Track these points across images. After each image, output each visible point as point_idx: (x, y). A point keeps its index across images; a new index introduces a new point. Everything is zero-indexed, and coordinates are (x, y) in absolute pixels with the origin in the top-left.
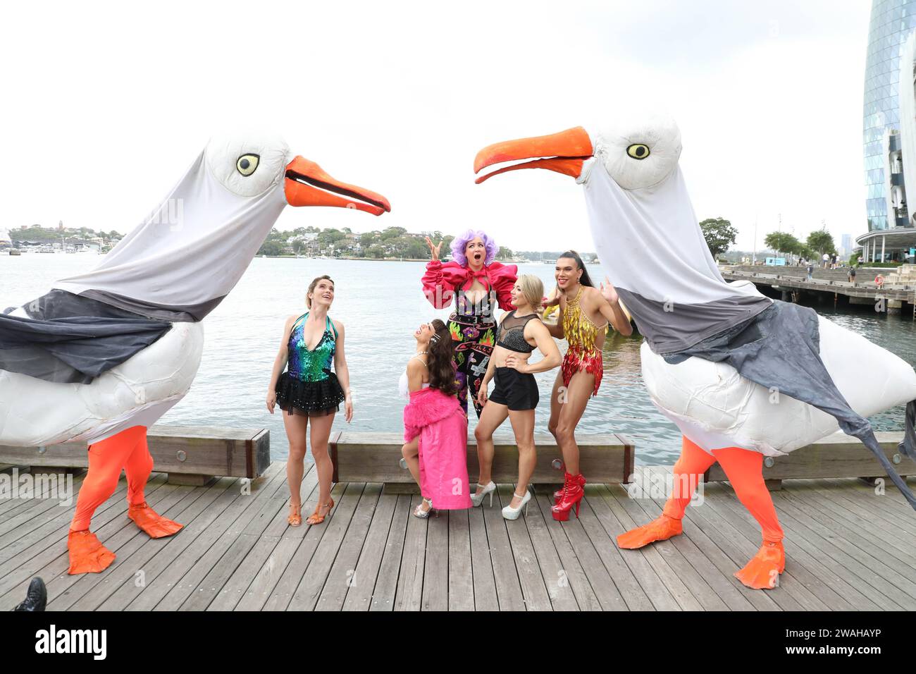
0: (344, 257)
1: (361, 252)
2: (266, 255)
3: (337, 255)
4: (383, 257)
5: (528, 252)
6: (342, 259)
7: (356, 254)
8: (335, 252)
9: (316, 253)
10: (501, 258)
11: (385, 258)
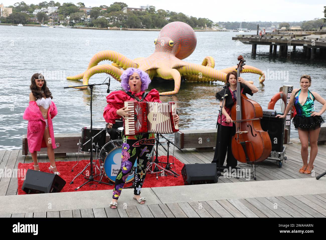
0: (77, 26)
1: (90, 23)
2: (23, 24)
3: (72, 25)
4: (107, 27)
5: (228, 22)
6: (76, 28)
7: (86, 24)
8: (71, 22)
9: (56, 23)
10: (202, 28)
11: (109, 28)
